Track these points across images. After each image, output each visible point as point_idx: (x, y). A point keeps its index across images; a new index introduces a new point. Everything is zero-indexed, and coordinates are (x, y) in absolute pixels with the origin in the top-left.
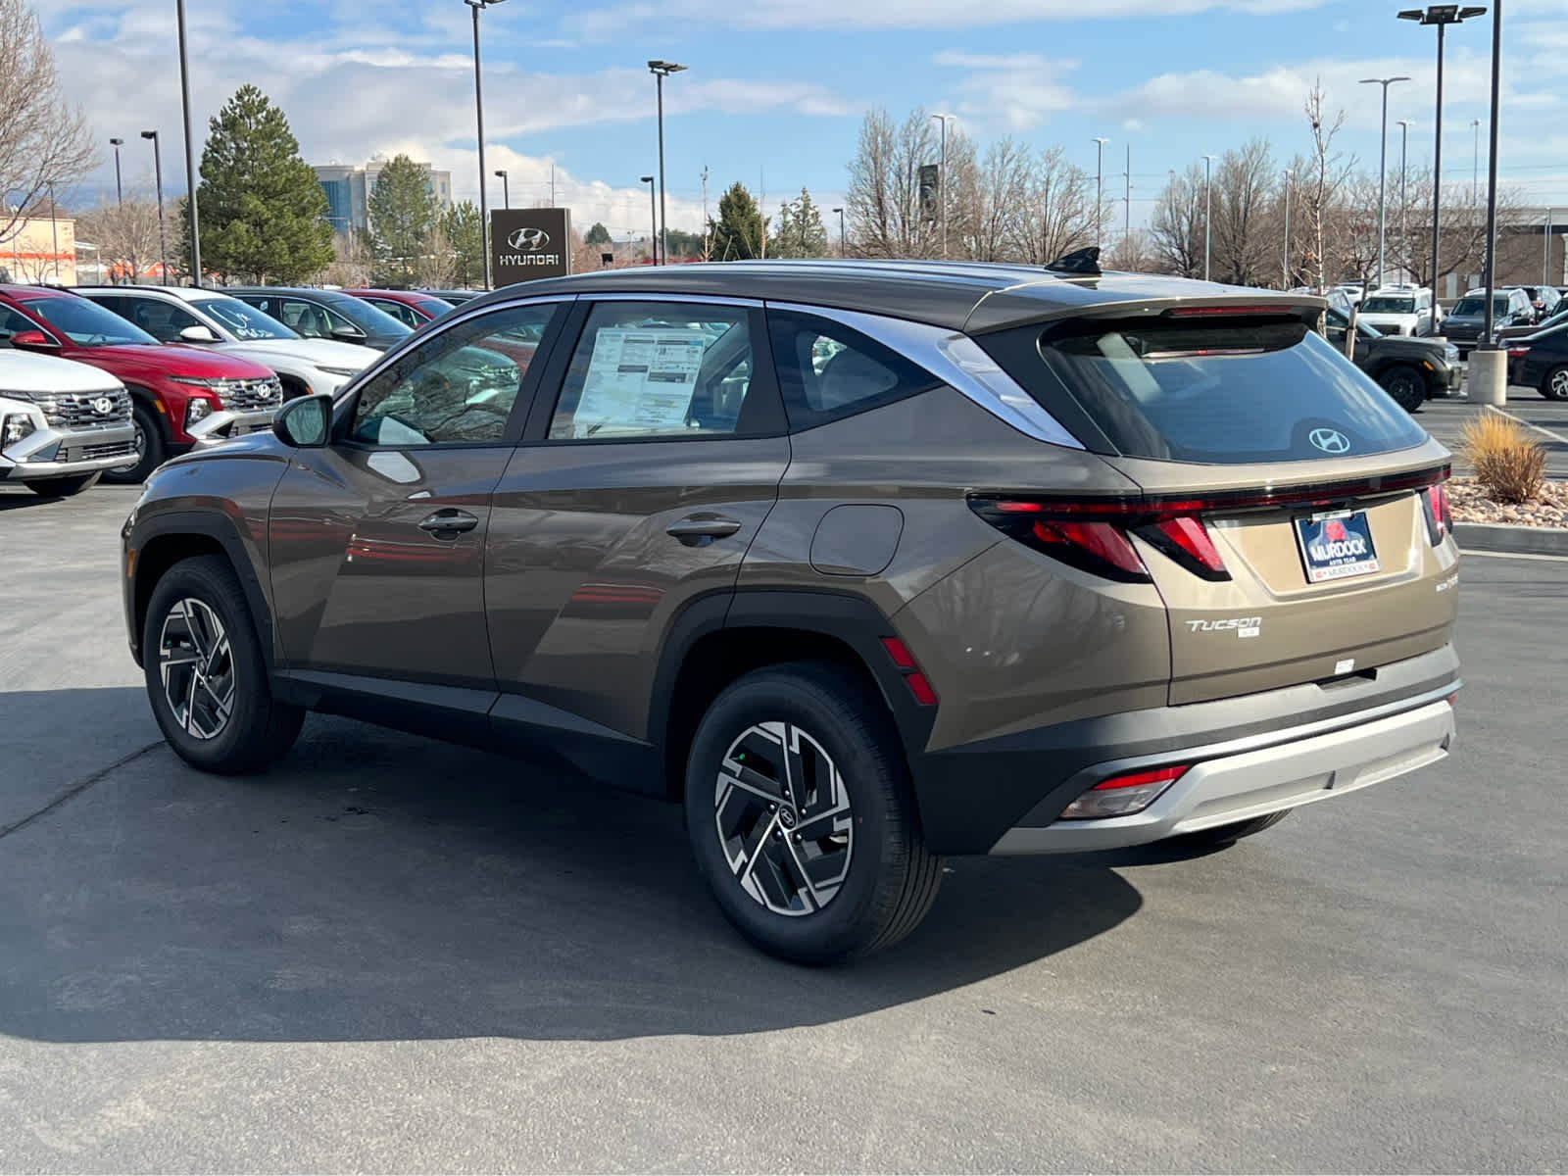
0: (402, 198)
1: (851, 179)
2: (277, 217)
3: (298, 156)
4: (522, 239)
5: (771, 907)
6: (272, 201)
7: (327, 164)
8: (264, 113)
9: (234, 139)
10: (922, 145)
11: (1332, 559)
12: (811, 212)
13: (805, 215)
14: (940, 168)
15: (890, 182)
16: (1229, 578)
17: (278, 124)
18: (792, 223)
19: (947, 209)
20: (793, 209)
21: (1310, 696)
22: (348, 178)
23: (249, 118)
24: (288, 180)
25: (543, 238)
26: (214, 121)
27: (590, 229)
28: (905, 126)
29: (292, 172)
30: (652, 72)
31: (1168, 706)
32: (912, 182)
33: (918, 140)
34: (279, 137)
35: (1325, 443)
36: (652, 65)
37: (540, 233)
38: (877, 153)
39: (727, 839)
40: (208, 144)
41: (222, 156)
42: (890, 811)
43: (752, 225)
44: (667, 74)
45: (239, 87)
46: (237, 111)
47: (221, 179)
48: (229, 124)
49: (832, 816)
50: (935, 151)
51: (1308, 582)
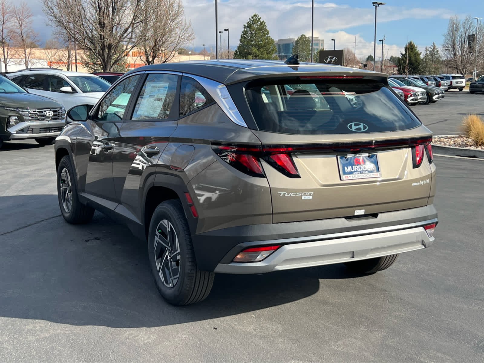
0: (302, 48)
1: (444, 39)
2: (261, 54)
3: (269, 35)
4: (329, 60)
5: (165, 283)
6: (260, 49)
7: (287, 38)
8: (259, 22)
9: (250, 31)
10: (470, 28)
11: (355, 171)
12: (435, 50)
13: (433, 52)
14: (475, 36)
15: (458, 40)
16: (300, 177)
17: (263, 26)
18: (429, 54)
19: (477, 48)
20: (430, 49)
21: (342, 223)
22: (293, 42)
23: (255, 24)
24: (265, 43)
25: (336, 59)
26: (245, 25)
27: (367, 56)
28: (464, 21)
29: (267, 40)
30: (374, 5)
31: (272, 223)
32: (466, 40)
33: (468, 26)
34: (264, 29)
35: (354, 128)
36: (374, 3)
37: (335, 58)
38: (454, 30)
39: (157, 259)
40: (242, 32)
41: (247, 36)
42: (188, 254)
43: (415, 54)
44: (379, 6)
45: (252, 15)
46: (252, 22)
47: (246, 43)
48: (249, 26)
49: (177, 254)
50: (474, 29)
51: (341, 180)
